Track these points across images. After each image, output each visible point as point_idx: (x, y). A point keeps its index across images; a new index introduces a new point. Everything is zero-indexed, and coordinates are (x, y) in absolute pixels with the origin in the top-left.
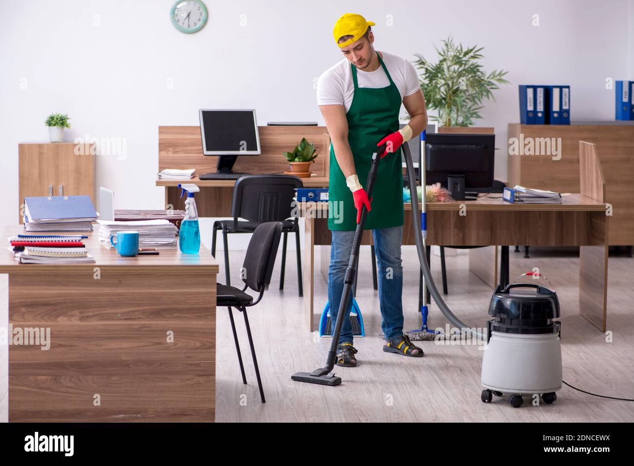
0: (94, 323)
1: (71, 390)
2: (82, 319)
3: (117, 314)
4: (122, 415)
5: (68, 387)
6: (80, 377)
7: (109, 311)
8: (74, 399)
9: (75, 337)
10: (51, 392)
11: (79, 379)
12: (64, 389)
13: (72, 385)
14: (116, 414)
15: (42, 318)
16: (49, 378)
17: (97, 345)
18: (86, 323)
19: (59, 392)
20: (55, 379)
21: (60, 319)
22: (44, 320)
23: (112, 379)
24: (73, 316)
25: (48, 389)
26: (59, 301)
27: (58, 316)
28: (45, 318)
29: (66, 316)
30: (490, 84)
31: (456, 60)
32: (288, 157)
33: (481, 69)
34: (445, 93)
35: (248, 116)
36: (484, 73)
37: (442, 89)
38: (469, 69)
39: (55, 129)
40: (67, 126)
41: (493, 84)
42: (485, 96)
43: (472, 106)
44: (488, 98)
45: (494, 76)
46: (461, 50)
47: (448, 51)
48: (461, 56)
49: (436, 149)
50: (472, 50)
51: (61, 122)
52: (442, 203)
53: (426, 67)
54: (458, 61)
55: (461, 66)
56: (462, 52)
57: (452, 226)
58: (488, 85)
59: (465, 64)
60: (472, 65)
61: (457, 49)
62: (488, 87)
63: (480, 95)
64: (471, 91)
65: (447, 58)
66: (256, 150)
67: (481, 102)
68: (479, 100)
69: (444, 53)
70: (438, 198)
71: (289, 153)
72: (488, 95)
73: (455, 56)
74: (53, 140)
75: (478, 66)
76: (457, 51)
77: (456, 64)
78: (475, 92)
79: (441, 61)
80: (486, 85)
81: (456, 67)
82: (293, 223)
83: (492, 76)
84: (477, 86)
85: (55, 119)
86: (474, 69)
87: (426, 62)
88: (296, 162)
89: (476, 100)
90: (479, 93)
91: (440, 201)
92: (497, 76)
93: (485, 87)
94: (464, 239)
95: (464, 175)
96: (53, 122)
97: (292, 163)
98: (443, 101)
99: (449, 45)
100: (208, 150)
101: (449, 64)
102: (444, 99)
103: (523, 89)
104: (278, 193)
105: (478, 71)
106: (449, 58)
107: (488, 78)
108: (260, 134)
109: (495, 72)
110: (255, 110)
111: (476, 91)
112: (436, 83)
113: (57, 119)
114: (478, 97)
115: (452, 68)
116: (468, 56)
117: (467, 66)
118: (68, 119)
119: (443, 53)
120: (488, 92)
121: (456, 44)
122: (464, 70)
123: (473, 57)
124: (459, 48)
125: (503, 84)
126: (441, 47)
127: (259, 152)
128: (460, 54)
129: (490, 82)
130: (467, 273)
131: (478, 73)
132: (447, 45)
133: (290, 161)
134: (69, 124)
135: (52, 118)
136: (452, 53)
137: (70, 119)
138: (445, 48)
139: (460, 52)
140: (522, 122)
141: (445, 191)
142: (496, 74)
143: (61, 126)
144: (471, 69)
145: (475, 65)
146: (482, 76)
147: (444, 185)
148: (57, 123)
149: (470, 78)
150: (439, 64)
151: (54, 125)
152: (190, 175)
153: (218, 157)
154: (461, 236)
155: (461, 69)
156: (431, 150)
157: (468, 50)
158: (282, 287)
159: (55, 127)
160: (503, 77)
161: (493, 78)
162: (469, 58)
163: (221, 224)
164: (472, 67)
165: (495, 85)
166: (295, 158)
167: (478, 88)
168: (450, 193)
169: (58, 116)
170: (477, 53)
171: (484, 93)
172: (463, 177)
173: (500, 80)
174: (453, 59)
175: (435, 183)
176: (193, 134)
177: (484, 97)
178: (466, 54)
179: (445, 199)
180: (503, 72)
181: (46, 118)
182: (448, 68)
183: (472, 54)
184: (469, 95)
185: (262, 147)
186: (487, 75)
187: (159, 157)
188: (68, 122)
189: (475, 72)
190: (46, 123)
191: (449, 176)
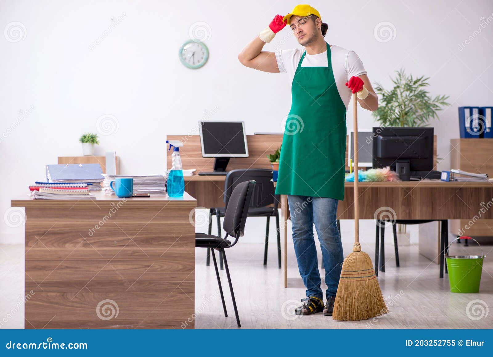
0: (95, 249)
1: (76, 305)
2: (85, 245)
3: (113, 241)
4: (118, 326)
5: (73, 302)
6: (84, 294)
7: (107, 239)
8: (78, 312)
9: (78, 261)
10: (60, 306)
11: (82, 295)
12: (70, 304)
13: (76, 300)
14: (113, 325)
15: (52, 244)
16: (58, 294)
17: (98, 267)
18: (88, 249)
19: (66, 306)
20: (63, 295)
21: (67, 245)
22: (54, 246)
23: (110, 295)
24: (77, 243)
25: (57, 303)
26: (66, 231)
27: (65, 243)
28: (55, 245)
29: (72, 243)
30: (435, 106)
31: (407, 87)
32: (271, 158)
33: (427, 95)
34: (399, 114)
35: (238, 127)
36: (430, 98)
37: (397, 110)
38: (418, 95)
39: (87, 145)
40: (97, 143)
41: (437, 106)
42: (431, 115)
43: (421, 123)
44: (434, 117)
45: (438, 100)
46: (412, 79)
47: (401, 80)
48: (411, 84)
49: (386, 139)
50: (420, 80)
51: (92, 139)
52: (391, 182)
53: (383, 93)
54: (409, 88)
55: (411, 92)
56: (412, 81)
57: (400, 203)
58: (434, 107)
59: (415, 91)
60: (421, 91)
61: (408, 79)
62: (434, 109)
63: (427, 115)
64: (420, 112)
65: (400, 86)
66: (244, 153)
67: (428, 121)
68: (426, 119)
69: (398, 81)
70: (387, 178)
71: (271, 155)
72: (433, 116)
73: (407, 84)
74: (86, 154)
75: (425, 92)
76: (408, 80)
77: (407, 90)
78: (422, 113)
79: (395, 88)
80: (431, 107)
81: (408, 93)
82: (274, 209)
83: (436, 100)
84: (424, 108)
85: (87, 137)
86: (422, 95)
87: (383, 89)
88: (277, 162)
89: (424, 119)
90: (426, 114)
91: (390, 181)
92: (440, 100)
93: (431, 109)
94: (410, 215)
95: (409, 161)
96: (85, 140)
97: (274, 163)
98: (398, 121)
99: (401, 74)
100: (206, 153)
101: (402, 90)
102: (398, 119)
103: (462, 110)
104: (261, 184)
105: (425, 96)
106: (402, 85)
107: (433, 101)
108: (248, 141)
109: (439, 96)
110: (244, 122)
111: (424, 112)
112: (392, 106)
113: (89, 137)
114: (425, 117)
115: (404, 95)
116: (417, 85)
117: (416, 92)
118: (97, 137)
119: (396, 82)
120: (433, 112)
121: (407, 75)
122: (415, 95)
123: (421, 85)
124: (410, 78)
125: (445, 106)
126: (395, 76)
127: (247, 155)
128: (411, 83)
129: (435, 105)
130: (417, 255)
131: (425, 98)
132: (400, 75)
133: (272, 161)
134: (98, 141)
135: (85, 137)
136: (404, 82)
137: (99, 137)
138: (398, 77)
139: (411, 81)
140: (461, 137)
141: (393, 173)
142: (440, 98)
143: (91, 142)
144: (420, 94)
145: (423, 92)
146: (429, 100)
147: (393, 169)
148: (88, 140)
149: (418, 102)
150: (394, 90)
151: (87, 142)
152: (191, 173)
153: (214, 159)
154: (407, 211)
155: (411, 94)
156: (382, 140)
157: (417, 79)
158: (265, 263)
159: (88, 144)
160: (445, 101)
161: (437, 102)
162: (418, 86)
163: (215, 210)
164: (420, 93)
165: (439, 107)
166: (276, 159)
167: (426, 110)
168: (398, 174)
169: (90, 135)
170: (424, 82)
171: (431, 114)
172: (408, 162)
173: (443, 103)
174: (405, 86)
175: (385, 167)
176: (194, 142)
177: (430, 117)
178: (415, 82)
179: (394, 179)
180: (445, 97)
181: (80, 136)
182: (401, 93)
183: (420, 83)
184: (418, 116)
185: (249, 152)
186: (433, 99)
187: (168, 160)
188: (98, 139)
189: (423, 97)
190: (80, 140)
191: (397, 162)
